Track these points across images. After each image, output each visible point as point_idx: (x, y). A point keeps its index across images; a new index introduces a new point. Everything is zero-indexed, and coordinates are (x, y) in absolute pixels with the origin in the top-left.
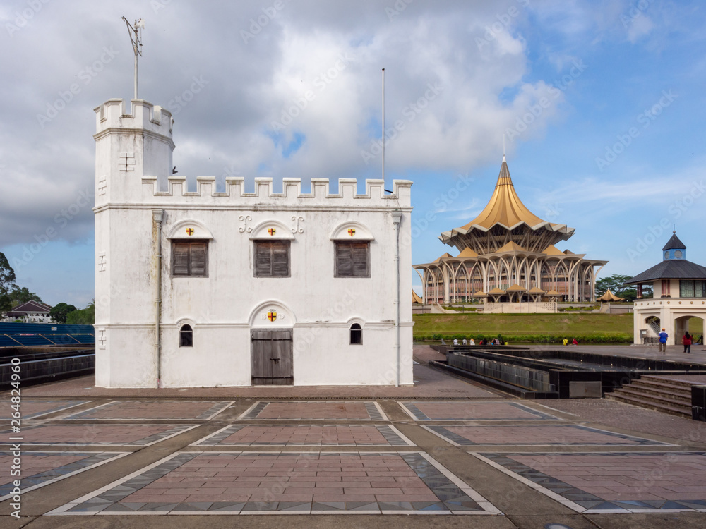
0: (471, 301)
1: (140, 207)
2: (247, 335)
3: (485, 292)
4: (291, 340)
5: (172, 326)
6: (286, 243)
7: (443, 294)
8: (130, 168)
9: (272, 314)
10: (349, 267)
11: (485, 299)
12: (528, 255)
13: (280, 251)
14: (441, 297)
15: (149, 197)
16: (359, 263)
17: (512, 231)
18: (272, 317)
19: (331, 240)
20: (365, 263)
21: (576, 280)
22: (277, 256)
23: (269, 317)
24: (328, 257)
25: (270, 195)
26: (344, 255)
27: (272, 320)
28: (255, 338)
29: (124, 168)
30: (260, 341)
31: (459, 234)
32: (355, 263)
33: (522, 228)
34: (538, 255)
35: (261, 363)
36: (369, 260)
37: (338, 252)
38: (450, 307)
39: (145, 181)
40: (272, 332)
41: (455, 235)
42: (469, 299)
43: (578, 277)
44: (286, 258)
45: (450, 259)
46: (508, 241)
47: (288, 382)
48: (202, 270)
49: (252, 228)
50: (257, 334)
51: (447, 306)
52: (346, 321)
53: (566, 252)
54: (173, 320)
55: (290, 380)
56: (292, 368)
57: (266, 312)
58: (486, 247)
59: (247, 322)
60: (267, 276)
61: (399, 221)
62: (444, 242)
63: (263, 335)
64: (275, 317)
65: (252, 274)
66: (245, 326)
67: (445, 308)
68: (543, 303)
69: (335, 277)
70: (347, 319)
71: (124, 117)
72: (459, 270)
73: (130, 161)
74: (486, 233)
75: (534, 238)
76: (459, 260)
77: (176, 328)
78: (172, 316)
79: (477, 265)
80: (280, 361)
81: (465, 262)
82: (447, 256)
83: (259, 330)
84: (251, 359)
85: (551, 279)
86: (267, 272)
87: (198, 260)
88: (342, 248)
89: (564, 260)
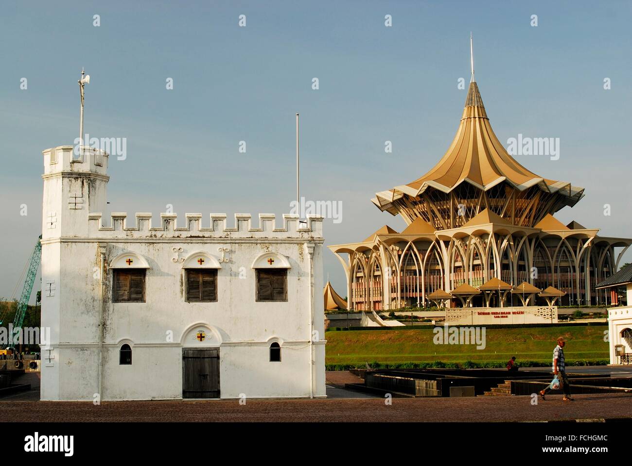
0: (426, 305)
1: (88, 241)
2: (179, 353)
3: (448, 291)
4: (218, 358)
5: (114, 346)
6: (213, 272)
7: (382, 294)
8: (78, 206)
9: (201, 334)
10: (269, 292)
11: (448, 303)
12: (512, 231)
13: (207, 279)
14: (378, 298)
15: (95, 231)
16: (277, 288)
17: (489, 191)
18: (201, 337)
19: (253, 268)
20: (282, 288)
21: (588, 270)
22: (205, 283)
23: (198, 337)
24: (250, 284)
25: (200, 229)
26: (264, 282)
27: (201, 340)
28: (186, 356)
29: (73, 206)
30: (190, 359)
31: (405, 196)
32: (274, 288)
33: (504, 187)
34: (528, 232)
35: (191, 378)
36: (286, 286)
37: (259, 279)
38: (393, 316)
39: (92, 218)
40: (201, 351)
41: (400, 197)
42: (423, 302)
43: (591, 265)
44: (213, 285)
45: (392, 236)
46: (482, 209)
47: (216, 396)
48: (140, 296)
49: (184, 258)
50: (188, 353)
51: (387, 314)
52: (267, 341)
53: (571, 226)
54: (115, 340)
55: (217, 393)
56: (219, 382)
57: (196, 333)
58: (449, 218)
59: (179, 342)
60: (196, 301)
61: (312, 252)
62: (381, 208)
63: (193, 354)
64: (204, 337)
65: (184, 299)
66: (177, 345)
67: (383, 318)
68: (536, 308)
69: (256, 301)
70: (267, 338)
71: (74, 162)
72: (406, 255)
73: (79, 200)
74: (448, 195)
75: (522, 203)
76: (406, 238)
77: (117, 347)
78: (113, 337)
79: (434, 246)
80: (208, 377)
81: (414, 242)
82: (387, 232)
83: (190, 349)
84: (183, 375)
85: (550, 268)
86: (197, 298)
87: (136, 287)
88: (262, 275)
89: (567, 238)
